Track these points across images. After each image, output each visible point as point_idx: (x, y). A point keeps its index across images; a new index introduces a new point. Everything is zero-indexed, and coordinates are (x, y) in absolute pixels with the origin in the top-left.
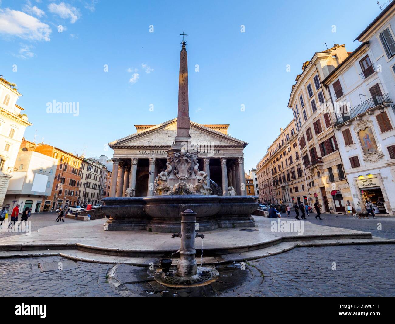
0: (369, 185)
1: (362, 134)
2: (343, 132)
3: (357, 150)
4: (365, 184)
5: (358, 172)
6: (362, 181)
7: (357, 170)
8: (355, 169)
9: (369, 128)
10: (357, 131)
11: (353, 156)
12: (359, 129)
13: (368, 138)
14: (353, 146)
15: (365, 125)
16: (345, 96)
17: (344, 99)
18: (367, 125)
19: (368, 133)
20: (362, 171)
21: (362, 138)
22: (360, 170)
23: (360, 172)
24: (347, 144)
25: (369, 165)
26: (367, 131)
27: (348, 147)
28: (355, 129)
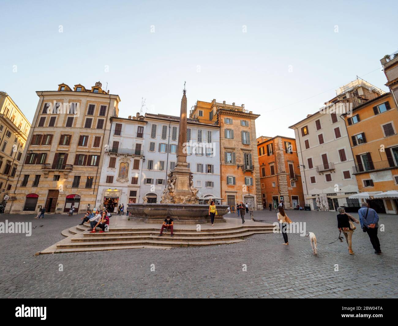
0: (112, 195)
1: (123, 165)
2: (111, 158)
3: (115, 173)
4: (110, 194)
5: (109, 186)
6: (109, 192)
7: (109, 185)
8: (108, 184)
9: (128, 163)
10: (120, 162)
11: (110, 176)
12: (122, 161)
13: (124, 168)
14: (114, 169)
15: (127, 161)
16: (121, 137)
17: (120, 138)
18: (128, 162)
19: (126, 166)
20: (112, 186)
21: (121, 167)
22: (111, 185)
23: (110, 186)
24: (110, 166)
25: (119, 184)
26: (126, 165)
27: (110, 169)
28: (120, 160)
